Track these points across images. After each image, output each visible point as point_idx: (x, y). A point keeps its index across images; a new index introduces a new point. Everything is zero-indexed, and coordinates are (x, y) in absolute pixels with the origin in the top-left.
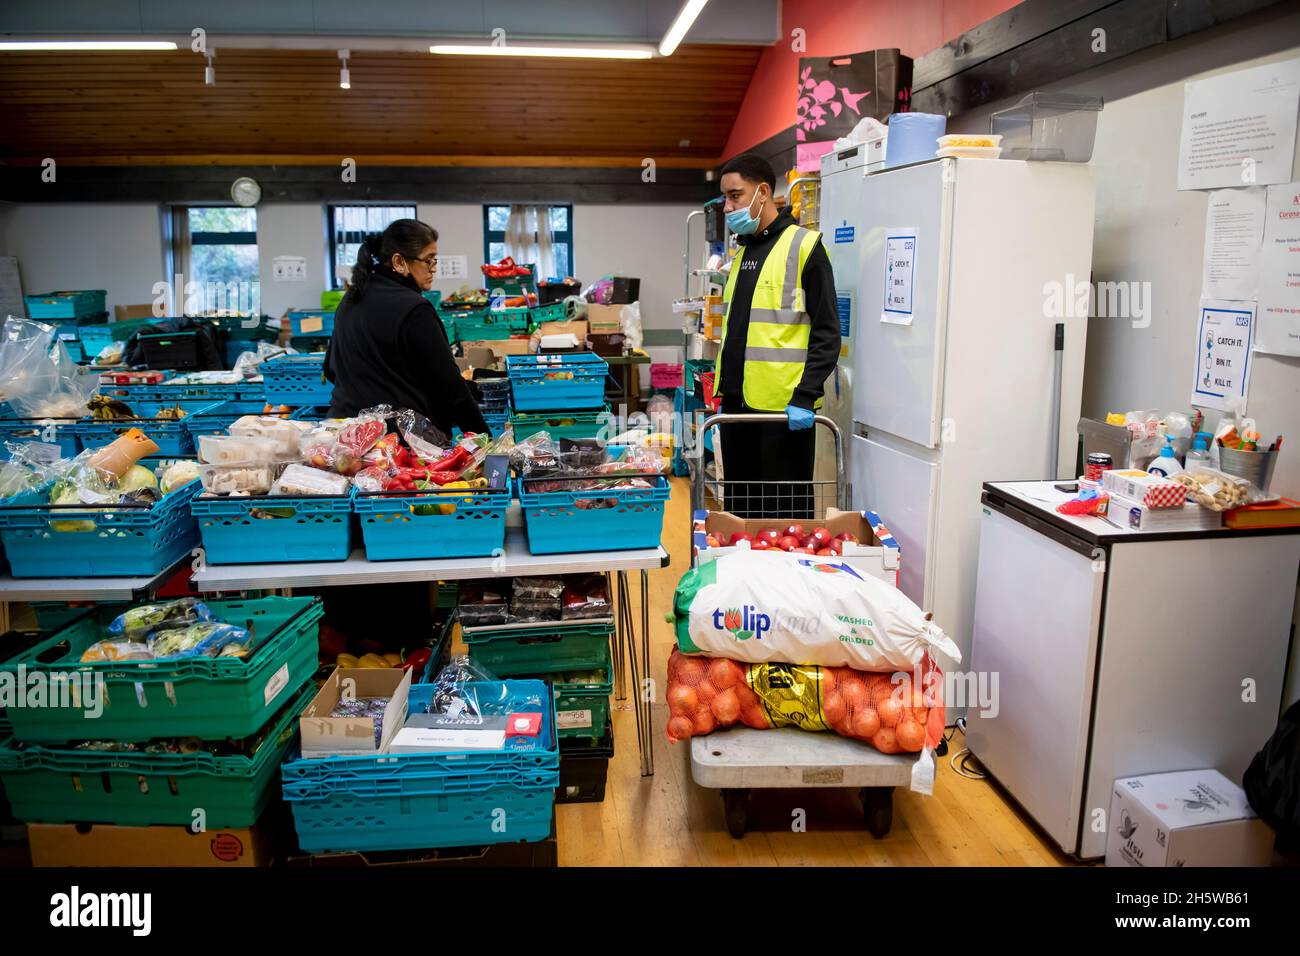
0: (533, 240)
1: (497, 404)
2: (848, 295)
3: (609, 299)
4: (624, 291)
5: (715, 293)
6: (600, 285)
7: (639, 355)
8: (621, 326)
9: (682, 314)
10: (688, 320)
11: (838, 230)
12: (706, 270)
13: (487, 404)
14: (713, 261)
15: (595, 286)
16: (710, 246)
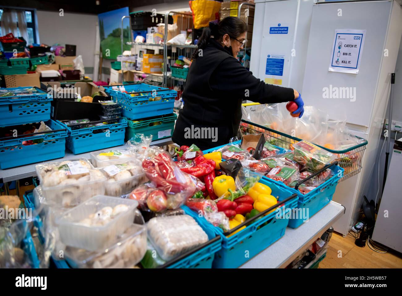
0: (16, 26)
1: (115, 117)
2: (282, 57)
3: (62, 54)
4: (71, 51)
5: (141, 53)
6: (57, 48)
7: (87, 79)
8: (75, 66)
9: (123, 62)
10: (127, 64)
11: (273, 28)
12: (135, 42)
13: (110, 117)
14: (140, 39)
15: (54, 48)
16: (133, 32)
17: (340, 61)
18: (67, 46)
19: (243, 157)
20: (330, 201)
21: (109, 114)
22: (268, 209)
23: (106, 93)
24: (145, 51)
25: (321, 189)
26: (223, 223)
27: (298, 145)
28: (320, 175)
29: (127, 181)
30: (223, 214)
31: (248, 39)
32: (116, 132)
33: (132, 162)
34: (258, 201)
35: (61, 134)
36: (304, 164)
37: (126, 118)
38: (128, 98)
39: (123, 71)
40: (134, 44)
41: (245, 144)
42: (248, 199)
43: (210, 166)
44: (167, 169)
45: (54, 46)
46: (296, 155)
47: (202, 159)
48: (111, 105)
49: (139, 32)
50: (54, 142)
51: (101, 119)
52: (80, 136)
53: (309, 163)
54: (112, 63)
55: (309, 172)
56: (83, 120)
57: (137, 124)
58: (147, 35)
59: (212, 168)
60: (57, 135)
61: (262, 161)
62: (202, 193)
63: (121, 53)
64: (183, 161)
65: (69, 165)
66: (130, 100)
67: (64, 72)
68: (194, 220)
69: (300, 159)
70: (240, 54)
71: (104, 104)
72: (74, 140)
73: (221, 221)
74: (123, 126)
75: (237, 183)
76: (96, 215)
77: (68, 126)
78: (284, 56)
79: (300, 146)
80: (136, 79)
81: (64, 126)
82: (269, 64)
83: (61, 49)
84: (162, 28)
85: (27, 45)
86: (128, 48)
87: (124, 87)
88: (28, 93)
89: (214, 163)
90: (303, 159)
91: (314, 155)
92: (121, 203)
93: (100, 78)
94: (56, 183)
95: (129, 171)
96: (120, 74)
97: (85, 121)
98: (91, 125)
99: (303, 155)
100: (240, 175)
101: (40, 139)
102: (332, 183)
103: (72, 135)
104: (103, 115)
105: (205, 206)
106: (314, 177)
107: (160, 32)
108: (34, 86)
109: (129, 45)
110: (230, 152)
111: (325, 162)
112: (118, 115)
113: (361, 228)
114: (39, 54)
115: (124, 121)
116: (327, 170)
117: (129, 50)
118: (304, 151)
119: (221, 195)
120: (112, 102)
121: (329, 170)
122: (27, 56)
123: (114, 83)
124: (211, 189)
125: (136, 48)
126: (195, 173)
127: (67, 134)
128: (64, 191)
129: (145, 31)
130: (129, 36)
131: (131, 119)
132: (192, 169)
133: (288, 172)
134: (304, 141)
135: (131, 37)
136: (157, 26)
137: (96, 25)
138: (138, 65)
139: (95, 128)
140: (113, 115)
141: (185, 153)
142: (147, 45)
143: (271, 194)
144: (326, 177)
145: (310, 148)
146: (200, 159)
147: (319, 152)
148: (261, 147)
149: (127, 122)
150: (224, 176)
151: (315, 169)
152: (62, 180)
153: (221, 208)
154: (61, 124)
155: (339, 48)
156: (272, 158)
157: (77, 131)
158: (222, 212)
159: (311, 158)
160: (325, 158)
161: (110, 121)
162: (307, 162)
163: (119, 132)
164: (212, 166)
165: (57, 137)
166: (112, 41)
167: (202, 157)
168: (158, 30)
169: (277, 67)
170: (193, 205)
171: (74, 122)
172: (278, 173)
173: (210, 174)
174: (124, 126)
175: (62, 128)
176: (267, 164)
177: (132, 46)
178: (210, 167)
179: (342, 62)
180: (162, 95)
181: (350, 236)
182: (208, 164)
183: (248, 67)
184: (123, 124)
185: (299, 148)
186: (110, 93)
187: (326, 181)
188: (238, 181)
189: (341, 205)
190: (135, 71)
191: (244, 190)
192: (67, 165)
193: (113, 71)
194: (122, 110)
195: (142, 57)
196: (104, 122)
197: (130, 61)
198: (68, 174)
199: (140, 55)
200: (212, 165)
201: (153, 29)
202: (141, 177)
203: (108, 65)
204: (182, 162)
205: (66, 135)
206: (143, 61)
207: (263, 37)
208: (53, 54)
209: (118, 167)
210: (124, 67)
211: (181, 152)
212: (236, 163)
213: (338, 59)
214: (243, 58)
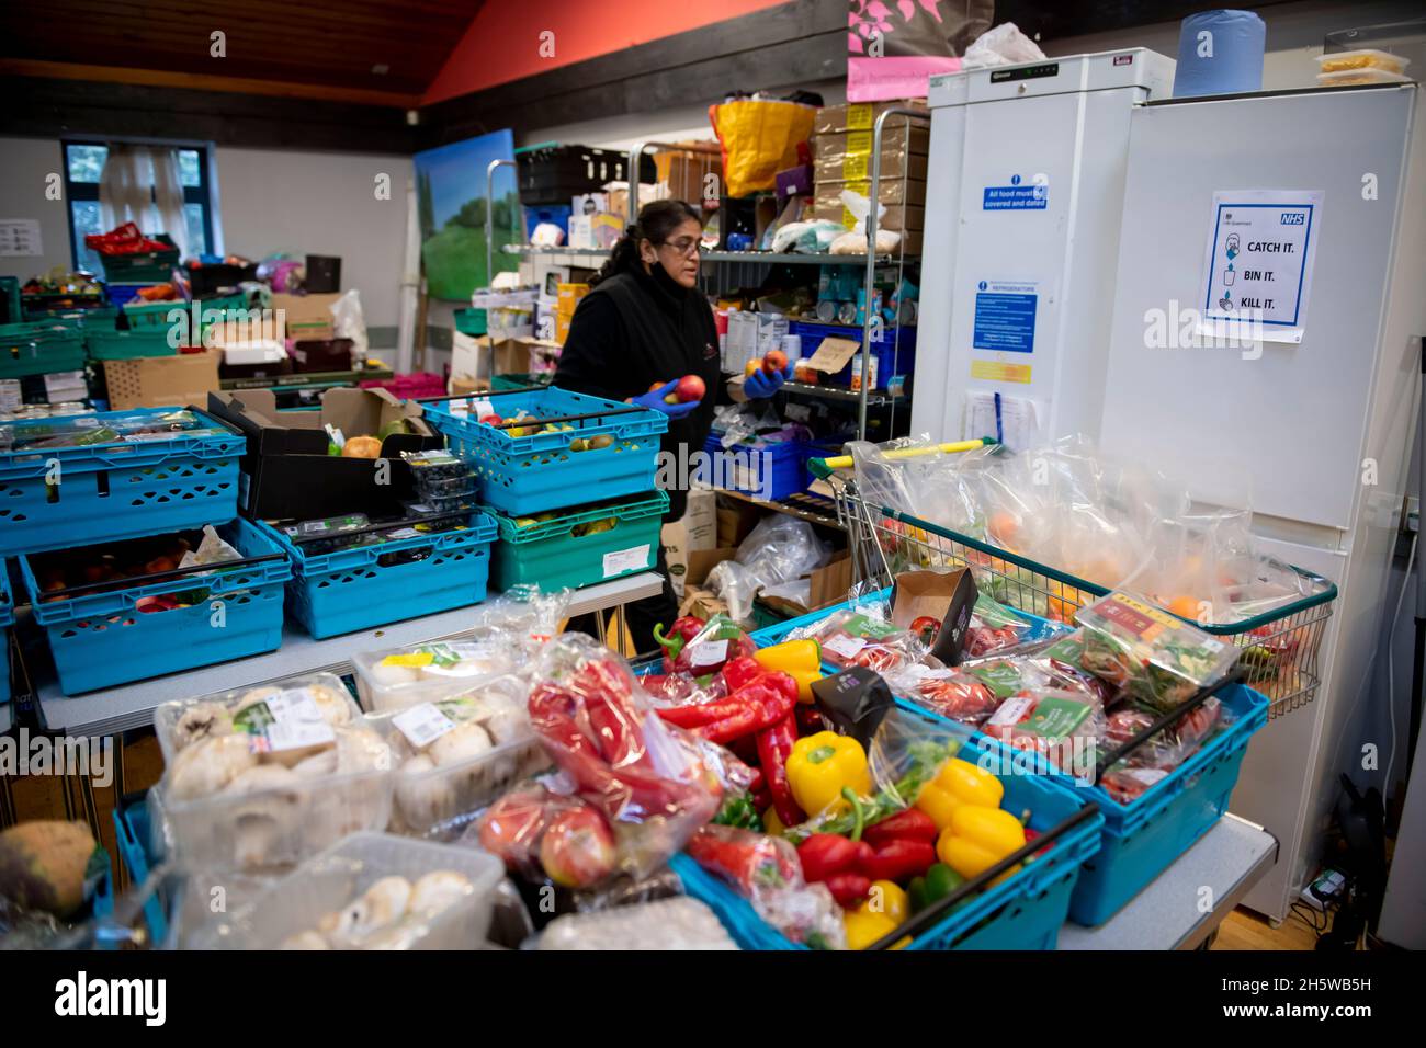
0: (149, 198)
1: (456, 508)
2: (1029, 289)
3: (295, 286)
4: (324, 276)
5: (551, 279)
6: (279, 265)
7: (374, 367)
8: (336, 325)
9: (494, 310)
10: (506, 319)
11: (994, 190)
12: (532, 245)
13: (438, 508)
14: (546, 233)
15: (268, 268)
16: (526, 211)
17: (1235, 299)
18: (312, 261)
19: (899, 656)
20: (1219, 814)
21: (434, 497)
22: (996, 866)
23: (429, 424)
24: (565, 274)
25: (1186, 778)
26: (824, 929)
27: (1095, 614)
28: (1181, 724)
29: (476, 766)
30: (820, 894)
31: (909, 230)
32: (459, 558)
33: (495, 689)
34: (955, 833)
35: (270, 570)
36: (1119, 681)
37: (492, 508)
38: (500, 442)
39: (492, 340)
40: (528, 251)
41: (906, 604)
42: (918, 821)
43: (779, 697)
44: (618, 722)
45: (268, 262)
46: (1091, 651)
47: (749, 669)
48: (440, 468)
49: (545, 210)
50: (245, 600)
51: (407, 512)
52: (335, 576)
53: (1138, 679)
54: (459, 312)
55: (1137, 715)
56: (347, 520)
57: (530, 531)
58: (571, 219)
59: (786, 703)
60: (256, 574)
61: (968, 673)
62: (751, 797)
63: (486, 283)
64: (682, 675)
65: (271, 705)
66: (507, 447)
67: (301, 345)
68: (714, 920)
69: (1106, 663)
70: (883, 279)
71: (418, 464)
72: (314, 589)
73: (815, 922)
74: (482, 538)
75: (875, 762)
76: (346, 918)
77: (296, 542)
78: (1035, 284)
79: (1102, 617)
80: (534, 363)
81: (281, 543)
82: (982, 314)
83: (292, 272)
84: (620, 197)
85: (182, 261)
86: (511, 264)
87: (491, 401)
88: (167, 429)
89: (790, 685)
90: (1117, 664)
91: (1156, 648)
92: (441, 865)
93: (419, 362)
94: (211, 786)
95: (483, 724)
96: (482, 349)
97: (353, 524)
98: (373, 537)
99: (1116, 650)
100: (885, 736)
101: (198, 590)
102: (1228, 753)
103: (306, 574)
104: (416, 500)
105: (755, 863)
106: (1159, 734)
107: (614, 210)
108: (185, 407)
109: (513, 255)
110: (850, 636)
111: (1197, 679)
112: (466, 500)
113: (1337, 894)
114: (221, 289)
115: (487, 521)
116: (1205, 703)
117: (514, 269)
118: (1118, 635)
119: (817, 811)
120: (443, 455)
121: (1213, 703)
122: (182, 295)
123: (464, 378)
124: (782, 781)
125: (534, 263)
126: (725, 723)
127: (289, 571)
128: (242, 811)
129: (566, 208)
130: (514, 223)
131: (510, 514)
132: (712, 709)
133: (1062, 713)
134: (1116, 597)
135: (519, 228)
136: (604, 192)
137: (407, 191)
138: (541, 321)
139: (385, 547)
140: (450, 501)
141: (689, 646)
142: (571, 254)
143: (1002, 806)
144: (1203, 731)
145: (1140, 624)
146: (743, 668)
147: (1175, 638)
148: (962, 618)
149: (496, 524)
150: (827, 737)
151: (1161, 702)
152: (234, 772)
153: (815, 869)
154: (272, 537)
155: (1231, 254)
156: (1005, 657)
157: (325, 560)
158: (821, 887)
159: (1146, 662)
160: (1195, 659)
161: (438, 520)
162: (1129, 674)
163: (469, 557)
164: (783, 697)
165: (254, 583)
166: (457, 241)
167: (750, 660)
168: (607, 204)
169: (1011, 323)
170: (712, 855)
171: (316, 529)
172: (1025, 717)
173: (776, 724)
174: (486, 537)
175: (275, 548)
176: (984, 685)
177: (523, 257)
178: (779, 702)
179: (1243, 302)
180: (618, 428)
181: (1296, 923)
182: (772, 689)
183: (912, 323)
184: (482, 531)
185: (1100, 623)
186: (441, 424)
187: (1203, 745)
188: (880, 758)
189: (1262, 828)
190: (531, 340)
191: (899, 791)
192: (265, 705)
193: (459, 338)
194: (478, 482)
195: (556, 294)
196: (417, 523)
197: (517, 307)
198: (257, 749)
199: (548, 288)
200: (784, 692)
201: (590, 201)
202: (524, 750)
203: (443, 318)
204: (680, 679)
205: (285, 575)
206: (557, 306)
207: (963, 222)
208: (265, 289)
209: (444, 713)
210: (497, 326)
211: (676, 640)
212: (871, 687)
213: (1228, 294)
214: (895, 295)
